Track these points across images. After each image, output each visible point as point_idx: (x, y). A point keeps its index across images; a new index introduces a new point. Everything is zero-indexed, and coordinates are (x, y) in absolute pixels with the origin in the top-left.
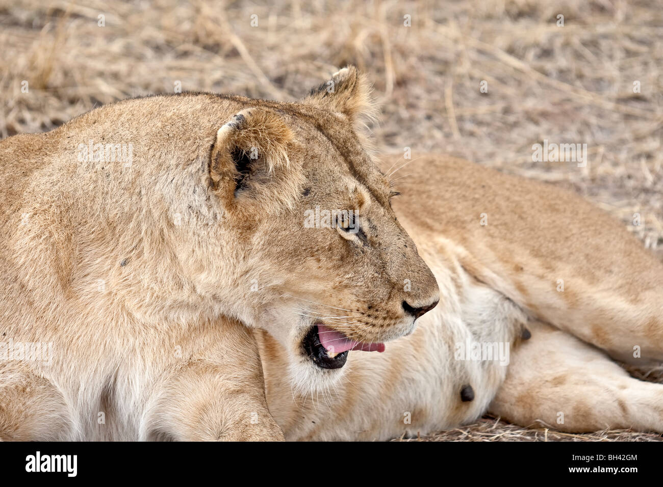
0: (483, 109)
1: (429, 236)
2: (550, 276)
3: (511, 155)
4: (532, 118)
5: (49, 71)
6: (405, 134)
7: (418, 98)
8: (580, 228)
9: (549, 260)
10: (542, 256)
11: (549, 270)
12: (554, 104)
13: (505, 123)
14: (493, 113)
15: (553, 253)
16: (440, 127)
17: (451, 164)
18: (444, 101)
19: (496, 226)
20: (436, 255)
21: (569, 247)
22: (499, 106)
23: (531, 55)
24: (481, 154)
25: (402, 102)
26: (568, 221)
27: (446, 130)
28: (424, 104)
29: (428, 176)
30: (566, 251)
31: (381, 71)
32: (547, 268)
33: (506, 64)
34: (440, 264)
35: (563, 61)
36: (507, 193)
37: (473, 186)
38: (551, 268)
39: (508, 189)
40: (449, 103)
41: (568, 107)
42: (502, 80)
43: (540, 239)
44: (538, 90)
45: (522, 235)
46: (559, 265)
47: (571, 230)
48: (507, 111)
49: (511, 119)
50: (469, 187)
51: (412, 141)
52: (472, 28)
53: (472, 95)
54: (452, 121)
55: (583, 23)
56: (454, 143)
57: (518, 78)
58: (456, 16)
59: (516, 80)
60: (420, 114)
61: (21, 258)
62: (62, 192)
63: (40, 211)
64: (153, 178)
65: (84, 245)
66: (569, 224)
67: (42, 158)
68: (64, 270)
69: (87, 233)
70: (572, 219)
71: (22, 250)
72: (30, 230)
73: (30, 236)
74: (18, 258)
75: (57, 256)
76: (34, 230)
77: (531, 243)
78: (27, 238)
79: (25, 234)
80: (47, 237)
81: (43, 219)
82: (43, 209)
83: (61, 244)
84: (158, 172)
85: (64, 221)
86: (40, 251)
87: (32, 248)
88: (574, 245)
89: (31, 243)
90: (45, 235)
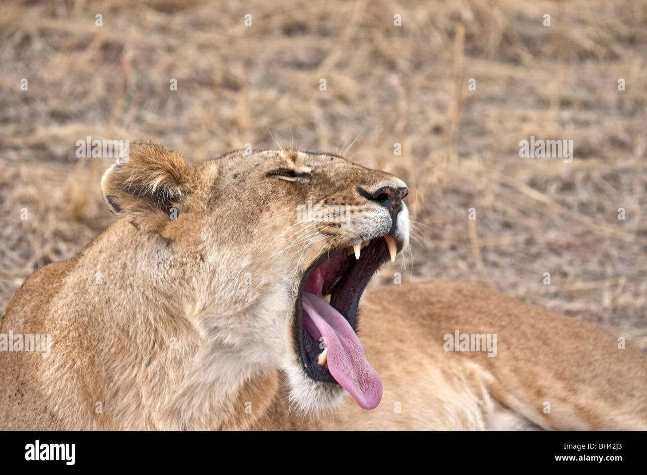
0: (506, 240)
1: (458, 360)
2: (573, 398)
3: (534, 286)
4: (554, 249)
5: (85, 203)
6: (430, 264)
7: (442, 228)
8: (603, 355)
9: (572, 383)
10: (565, 379)
11: (571, 393)
12: (577, 236)
13: (527, 254)
14: (515, 245)
15: (576, 376)
16: (464, 258)
17: (478, 293)
18: (468, 233)
19: (522, 350)
20: (465, 381)
21: (592, 371)
22: (522, 237)
23: (553, 188)
24: (504, 284)
25: (426, 233)
26: (591, 347)
27: (470, 260)
28: (448, 234)
29: (456, 301)
30: (588, 375)
32: (570, 391)
33: (528, 197)
34: (468, 390)
35: (584, 194)
36: (532, 321)
37: (500, 314)
38: (574, 391)
39: (533, 317)
40: (473, 234)
41: (589, 239)
42: (524, 213)
43: (564, 363)
44: (560, 222)
45: (546, 359)
46: (582, 387)
47: (594, 356)
48: (530, 242)
49: (534, 250)
50: (495, 315)
51: (438, 270)
52: (495, 162)
53: (496, 226)
54: (476, 252)
55: (604, 158)
56: (478, 273)
57: (540, 211)
58: (480, 151)
59: (538, 212)
60: (445, 245)
61: (49, 388)
62: (77, 311)
63: (60, 338)
64: (133, 261)
65: (109, 363)
66: (592, 350)
67: (61, 281)
68: (93, 396)
69: (107, 348)
70: (595, 346)
71: (49, 381)
72: (54, 361)
73: (55, 367)
74: (46, 390)
75: (84, 383)
76: (58, 359)
77: (555, 366)
78: (52, 369)
79: (50, 365)
80: (71, 365)
81: (64, 347)
82: (63, 336)
83: (85, 370)
84: (135, 253)
85: (84, 344)
86: (66, 380)
87: (58, 379)
88: (596, 370)
89: (57, 374)
90: (68, 363)
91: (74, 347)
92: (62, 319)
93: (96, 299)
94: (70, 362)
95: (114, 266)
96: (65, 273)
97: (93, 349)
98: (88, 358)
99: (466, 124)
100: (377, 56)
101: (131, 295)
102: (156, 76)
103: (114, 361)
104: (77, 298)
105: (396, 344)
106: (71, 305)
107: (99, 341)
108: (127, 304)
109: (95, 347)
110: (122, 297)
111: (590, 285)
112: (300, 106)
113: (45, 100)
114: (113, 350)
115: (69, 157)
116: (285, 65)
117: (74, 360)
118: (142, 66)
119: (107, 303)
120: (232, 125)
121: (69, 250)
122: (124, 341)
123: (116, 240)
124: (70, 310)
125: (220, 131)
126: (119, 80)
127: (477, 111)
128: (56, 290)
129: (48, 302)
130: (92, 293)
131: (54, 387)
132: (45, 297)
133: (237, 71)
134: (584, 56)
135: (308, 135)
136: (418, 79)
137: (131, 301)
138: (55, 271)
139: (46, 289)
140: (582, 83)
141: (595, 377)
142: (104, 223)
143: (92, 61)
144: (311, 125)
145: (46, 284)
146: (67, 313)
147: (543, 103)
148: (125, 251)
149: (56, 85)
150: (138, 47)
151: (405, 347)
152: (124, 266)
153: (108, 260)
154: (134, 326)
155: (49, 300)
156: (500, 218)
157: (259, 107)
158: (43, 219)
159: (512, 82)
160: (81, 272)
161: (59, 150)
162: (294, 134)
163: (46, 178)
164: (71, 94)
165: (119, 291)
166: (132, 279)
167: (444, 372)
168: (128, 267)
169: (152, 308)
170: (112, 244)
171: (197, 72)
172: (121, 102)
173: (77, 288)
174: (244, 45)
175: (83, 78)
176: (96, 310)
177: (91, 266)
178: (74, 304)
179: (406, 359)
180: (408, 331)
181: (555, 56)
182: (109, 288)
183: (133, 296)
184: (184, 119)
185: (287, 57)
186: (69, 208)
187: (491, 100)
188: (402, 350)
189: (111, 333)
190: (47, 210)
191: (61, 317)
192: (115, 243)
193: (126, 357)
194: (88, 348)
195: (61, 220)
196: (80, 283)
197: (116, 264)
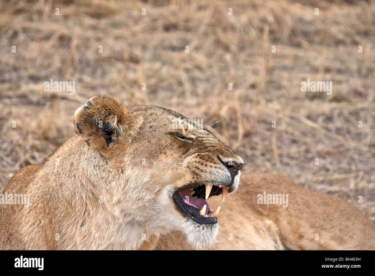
0: (294, 150)
1: (261, 219)
3: (310, 177)
4: (321, 155)
5: (50, 129)
6: (249, 164)
7: (256, 143)
8: (339, 216)
9: (319, 229)
10: (316, 227)
12: (335, 147)
13: (306, 158)
14: (299, 153)
15: (322, 226)
16: (269, 160)
17: (275, 181)
18: (271, 146)
20: (266, 232)
21: (331, 225)
22: (303, 148)
23: (320, 120)
24: (293, 176)
25: (247, 146)
26: (333, 211)
27: (273, 162)
28: (260, 147)
30: (329, 226)
31: (236, 128)
33: (306, 125)
34: (268, 237)
35: (339, 123)
37: (285, 192)
40: (274, 147)
41: (342, 149)
42: (304, 134)
43: (316, 218)
44: (324, 140)
46: (324, 233)
47: (333, 216)
48: (307, 151)
49: (310, 156)
50: (283, 192)
51: (254, 168)
52: (287, 105)
53: (287, 142)
54: (276, 157)
55: (350, 102)
56: (277, 169)
57: (313, 133)
58: (278, 98)
59: (312, 134)
60: (258, 153)
61: (25, 238)
62: (44, 192)
63: (33, 208)
64: (78, 161)
65: (60, 222)
66: (334, 213)
67: (35, 174)
68: (50, 242)
69: (60, 213)
70: (336, 210)
71: (25, 233)
72: (29, 221)
73: (29, 224)
74: (24, 238)
75: (46, 234)
76: (31, 220)
77: (311, 220)
78: (28, 226)
79: (26, 224)
80: (38, 223)
81: (35, 213)
82: (34, 206)
83: (47, 226)
84: (80, 157)
85: (46, 211)
86: (36, 233)
87: (31, 232)
88: (334, 224)
89: (30, 229)
90: (37, 222)
91: (40, 213)
92: (34, 197)
93: (54, 184)
94: (38, 222)
95: (66, 164)
96: (37, 171)
97: (51, 214)
98: (48, 219)
99: (270, 82)
100: (218, 43)
101: (74, 181)
102: (90, 55)
103: (63, 221)
104: (44, 184)
105: (229, 212)
106: (40, 188)
107: (55, 209)
108: (71, 186)
109: (53, 213)
110: (69, 183)
111: (343, 176)
112: (173, 72)
113: (26, 69)
114: (62, 215)
115: (40, 103)
116: (165, 48)
117: (40, 220)
118: (82, 49)
119: (60, 186)
120: (135, 83)
121: (40, 157)
122: (69, 209)
123: (67, 150)
124: (39, 191)
125: (128, 87)
126: (69, 57)
127: (276, 75)
128: (31, 180)
129: (26, 187)
130: (52, 180)
131: (29, 237)
132: (25, 184)
133: (138, 52)
134: (338, 43)
135: (179, 89)
136: (242, 57)
137: (74, 185)
138: (32, 169)
139: (26, 179)
140: (337, 59)
141: (333, 227)
142: (60, 141)
143: (53, 46)
144: (180, 83)
145: (26, 177)
146: (37, 193)
147: (315, 70)
148: (73, 156)
149: (33, 60)
150: (80, 38)
151: (233, 213)
152: (72, 164)
153: (62, 161)
154: (75, 201)
155: (27, 186)
156: (290, 137)
157: (150, 73)
158: (25, 139)
159: (296, 58)
160: (46, 169)
161: (34, 98)
162: (170, 89)
163: (27, 115)
164: (41, 66)
165: (67, 179)
166: (75, 172)
167: (255, 227)
168: (74, 165)
169: (85, 191)
170: (65, 152)
171: (114, 53)
172: (70, 70)
173: (44, 178)
174: (141, 37)
175: (48, 56)
176: (54, 191)
177: (52, 165)
178: (41, 188)
179: (233, 220)
180: (234, 203)
181: (321, 43)
182: (61, 177)
183: (75, 182)
184: (107, 80)
185: (166, 44)
186: (40, 132)
187: (285, 68)
188: (231, 215)
189: (62, 205)
190: (28, 133)
191: (33, 195)
192: (67, 151)
193: (69, 219)
194: (49, 214)
195: (36, 139)
196: (45, 175)
197: (67, 163)
